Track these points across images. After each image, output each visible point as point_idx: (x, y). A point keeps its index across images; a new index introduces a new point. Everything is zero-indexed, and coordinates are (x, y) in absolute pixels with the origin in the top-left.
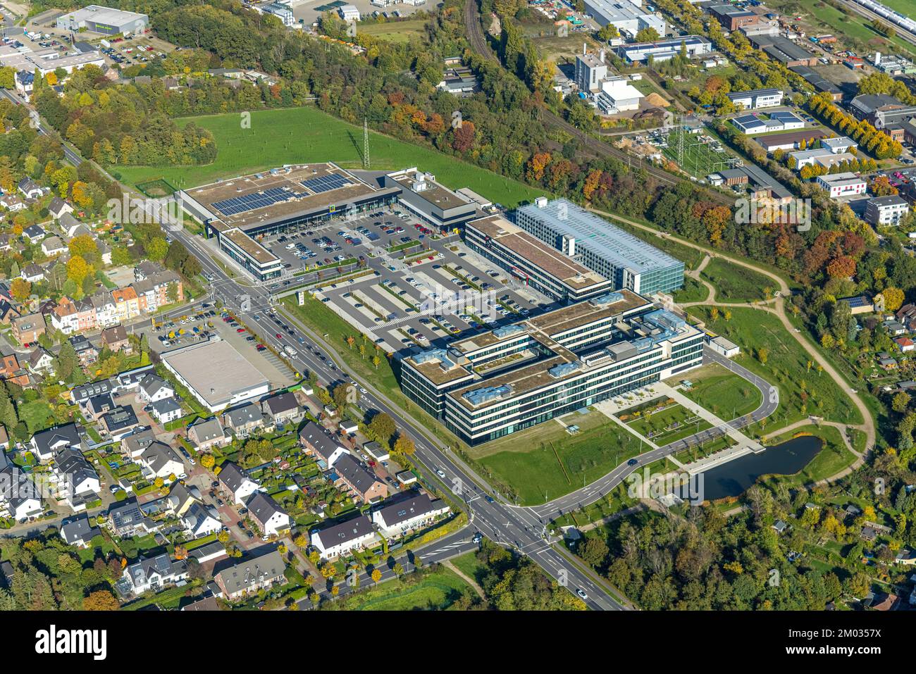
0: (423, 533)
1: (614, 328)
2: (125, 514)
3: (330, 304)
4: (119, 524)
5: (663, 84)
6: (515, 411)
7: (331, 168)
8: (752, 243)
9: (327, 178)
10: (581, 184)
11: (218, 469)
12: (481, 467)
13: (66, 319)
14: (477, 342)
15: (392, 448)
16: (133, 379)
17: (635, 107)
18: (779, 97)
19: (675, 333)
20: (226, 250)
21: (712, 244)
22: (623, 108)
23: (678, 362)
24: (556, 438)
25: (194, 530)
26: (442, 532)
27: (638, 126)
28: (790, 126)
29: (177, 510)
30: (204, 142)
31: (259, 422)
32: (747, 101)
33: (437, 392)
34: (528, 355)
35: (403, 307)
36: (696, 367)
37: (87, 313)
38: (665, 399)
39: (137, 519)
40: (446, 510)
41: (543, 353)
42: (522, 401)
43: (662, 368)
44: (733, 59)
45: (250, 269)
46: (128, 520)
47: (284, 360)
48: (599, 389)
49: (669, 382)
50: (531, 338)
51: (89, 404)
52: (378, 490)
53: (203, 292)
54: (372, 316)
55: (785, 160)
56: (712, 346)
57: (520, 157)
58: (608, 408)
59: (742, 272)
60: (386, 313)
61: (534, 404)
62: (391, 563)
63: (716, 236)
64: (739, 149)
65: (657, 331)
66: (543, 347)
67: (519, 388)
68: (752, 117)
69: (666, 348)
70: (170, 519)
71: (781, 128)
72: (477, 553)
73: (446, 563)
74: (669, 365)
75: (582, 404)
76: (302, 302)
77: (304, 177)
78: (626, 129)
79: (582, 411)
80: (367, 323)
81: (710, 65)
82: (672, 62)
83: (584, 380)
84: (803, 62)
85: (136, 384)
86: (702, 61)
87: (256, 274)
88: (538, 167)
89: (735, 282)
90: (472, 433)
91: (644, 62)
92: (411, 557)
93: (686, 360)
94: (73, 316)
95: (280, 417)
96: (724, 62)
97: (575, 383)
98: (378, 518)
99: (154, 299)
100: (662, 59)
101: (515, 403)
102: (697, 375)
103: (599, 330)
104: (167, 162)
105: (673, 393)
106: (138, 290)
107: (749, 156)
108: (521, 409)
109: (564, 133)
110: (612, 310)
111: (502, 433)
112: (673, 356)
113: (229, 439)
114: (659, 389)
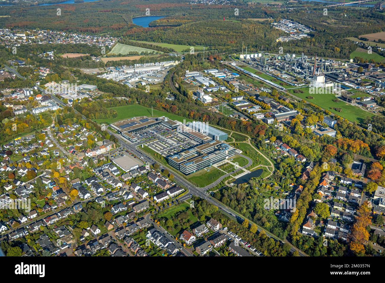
0: (179, 195)
1: (214, 148)
2: (110, 195)
3: (149, 147)
4: (109, 198)
5: (216, 96)
6: (195, 167)
7: (145, 117)
8: (241, 129)
9: (145, 119)
10: (202, 118)
11: (130, 184)
12: (189, 180)
13: (89, 154)
14: (185, 153)
15: (169, 177)
16: (107, 166)
17: (211, 101)
18: (242, 98)
19: (228, 148)
20: (123, 136)
21: (233, 130)
22: (208, 101)
23: (229, 155)
24: (205, 173)
25: (127, 198)
26: (183, 194)
27: (212, 105)
28: (245, 104)
29: (122, 194)
30: (115, 113)
31: (138, 173)
32: (235, 99)
33: (178, 164)
34: (196, 155)
35: (166, 147)
36: (233, 156)
37: (94, 152)
38: (228, 163)
39: (113, 196)
40: (183, 190)
41: (199, 154)
42: (197, 165)
43: (226, 156)
44: (231, 90)
45: (130, 140)
46: (111, 197)
47: (141, 160)
48: (213, 162)
49: (228, 159)
50: (197, 151)
51: (98, 172)
52: (167, 186)
53: (119, 146)
54: (159, 149)
55: (246, 111)
56: (236, 151)
57: (187, 113)
58: (215, 166)
59: (240, 135)
60: (162, 148)
61: (199, 166)
62: (173, 202)
63: (233, 128)
64: (235, 109)
65: (224, 148)
66: (200, 153)
67: (196, 162)
68: (237, 102)
69: (227, 152)
70: (120, 196)
71: (243, 104)
72: (191, 198)
73: (185, 201)
74: (228, 156)
75: (210, 165)
76: (143, 147)
77: (139, 119)
78: (209, 106)
79: (210, 167)
80: (159, 151)
81: (226, 91)
82: (217, 91)
83: (210, 160)
84: (246, 90)
85: (108, 167)
86: (224, 91)
87: (131, 141)
88: (192, 115)
89: (239, 137)
90: (186, 173)
91: (211, 91)
92: (177, 200)
93: (231, 154)
94: (91, 153)
95: (142, 172)
96: (229, 91)
97: (208, 160)
98: (168, 192)
99: (109, 148)
100: (215, 91)
101: (195, 165)
102: (234, 157)
103: (211, 149)
104: (107, 118)
105: (229, 162)
106: (105, 146)
107: (238, 111)
108: (197, 167)
109: (196, 107)
110: (214, 144)
111: (193, 172)
112: (229, 154)
113: (131, 178)
114: (226, 161)
